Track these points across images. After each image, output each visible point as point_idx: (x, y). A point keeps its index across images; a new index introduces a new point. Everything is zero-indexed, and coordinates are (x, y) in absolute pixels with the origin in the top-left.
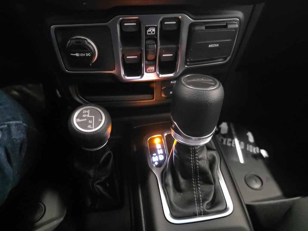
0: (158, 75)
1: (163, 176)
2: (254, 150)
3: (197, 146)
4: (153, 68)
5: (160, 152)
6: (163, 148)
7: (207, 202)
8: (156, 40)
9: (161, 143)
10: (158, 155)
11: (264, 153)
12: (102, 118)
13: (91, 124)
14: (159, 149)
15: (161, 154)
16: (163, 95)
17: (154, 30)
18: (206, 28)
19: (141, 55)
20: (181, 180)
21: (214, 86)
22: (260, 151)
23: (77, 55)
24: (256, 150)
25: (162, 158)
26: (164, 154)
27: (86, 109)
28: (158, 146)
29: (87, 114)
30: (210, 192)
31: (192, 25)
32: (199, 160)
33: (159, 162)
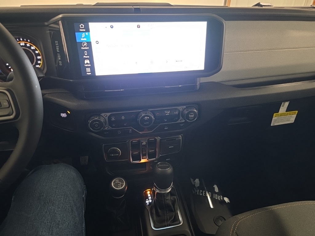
0: (148, 160)
1: (151, 209)
2: (219, 198)
3: (165, 193)
4: (145, 157)
5: (150, 198)
6: (151, 196)
7: (171, 220)
8: (146, 146)
9: (150, 194)
10: (149, 200)
11: (226, 200)
12: (124, 183)
13: (119, 186)
14: (150, 197)
15: (150, 199)
16: (151, 168)
17: (145, 143)
18: (167, 140)
19: (140, 152)
20: (159, 211)
21: (169, 167)
22: (223, 198)
23: (113, 155)
24: (220, 198)
25: (150, 201)
26: (152, 199)
27: (117, 179)
28: (149, 195)
29: (117, 181)
30: (173, 216)
31: (161, 140)
32: (167, 200)
33: (149, 203)
